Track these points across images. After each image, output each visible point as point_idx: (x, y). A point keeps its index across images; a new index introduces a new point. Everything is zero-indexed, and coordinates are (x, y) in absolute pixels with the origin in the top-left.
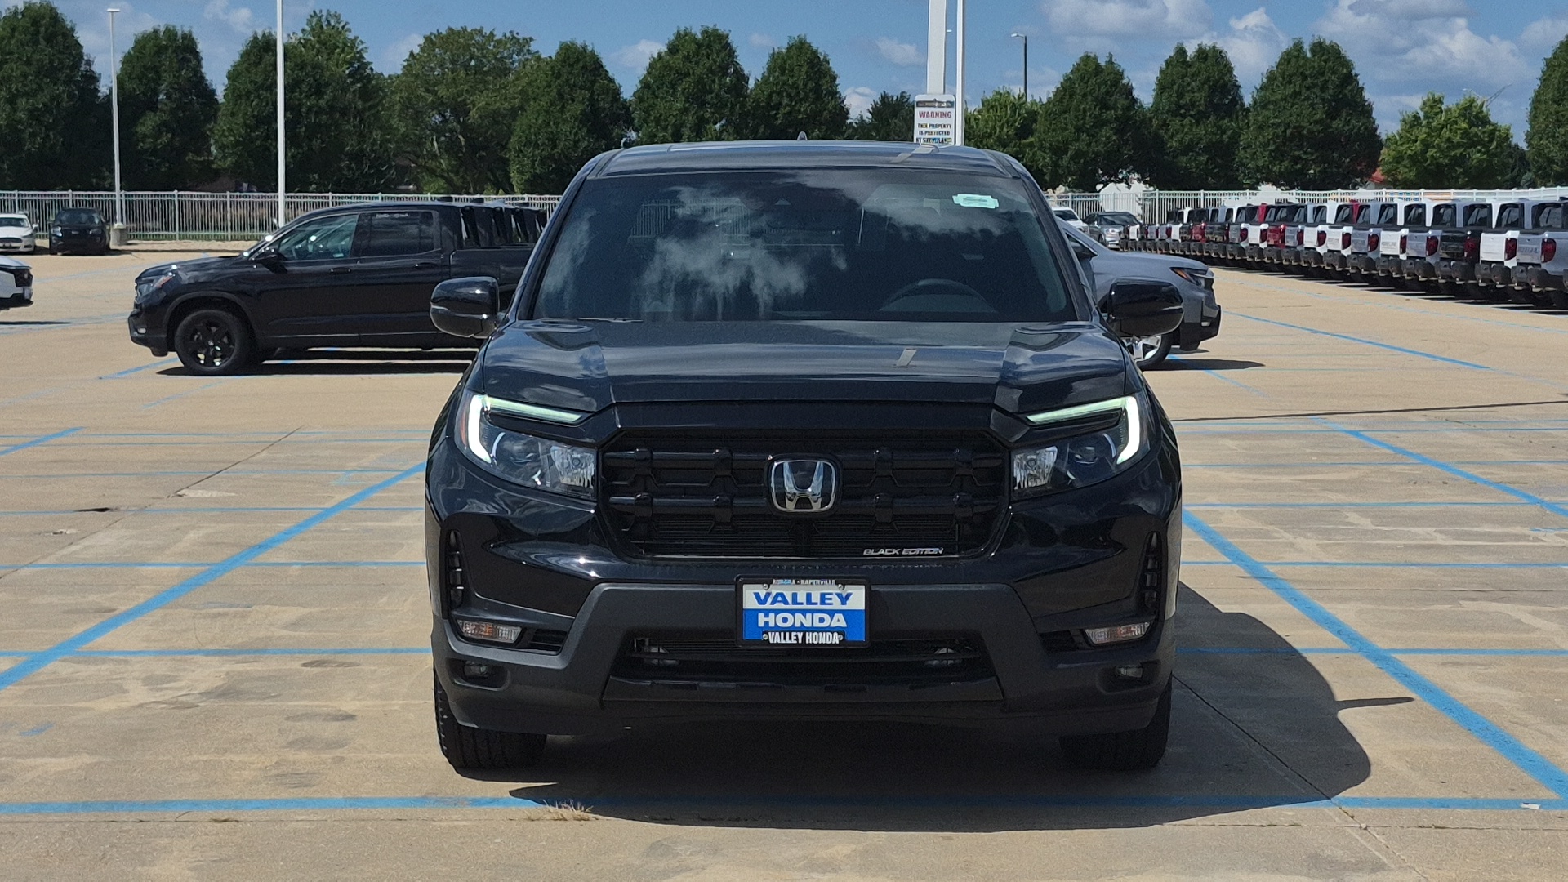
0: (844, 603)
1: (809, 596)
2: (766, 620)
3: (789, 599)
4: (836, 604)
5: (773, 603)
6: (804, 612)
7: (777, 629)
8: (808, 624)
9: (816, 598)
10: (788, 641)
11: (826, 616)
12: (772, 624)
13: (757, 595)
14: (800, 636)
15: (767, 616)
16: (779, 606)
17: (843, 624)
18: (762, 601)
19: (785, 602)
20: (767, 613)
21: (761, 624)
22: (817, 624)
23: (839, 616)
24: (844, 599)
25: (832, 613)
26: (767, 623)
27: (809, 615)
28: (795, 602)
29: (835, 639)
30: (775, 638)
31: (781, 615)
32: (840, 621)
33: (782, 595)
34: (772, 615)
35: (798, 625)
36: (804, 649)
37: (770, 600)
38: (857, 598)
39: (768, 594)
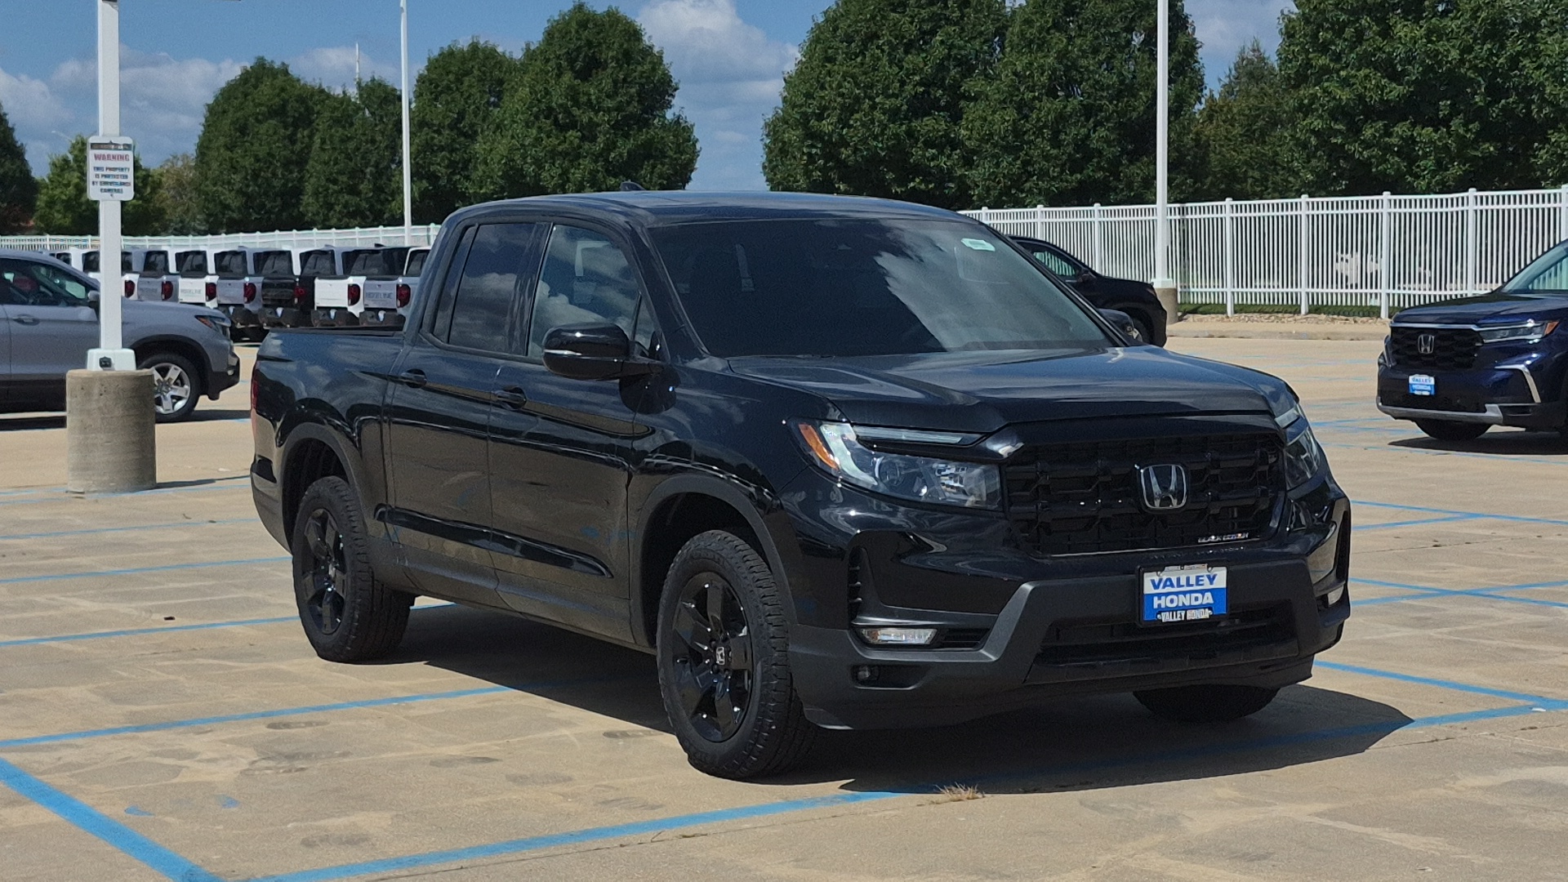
0: (1211, 583)
1: (1188, 579)
2: (1159, 602)
3: (1175, 583)
4: (1207, 586)
5: (1164, 587)
6: (1184, 593)
7: (1168, 609)
8: (1187, 603)
9: (1193, 581)
10: (1175, 619)
11: (1199, 595)
12: (1163, 606)
13: (1153, 582)
14: (1183, 613)
15: (1159, 599)
16: (1168, 589)
17: (1211, 601)
18: (1156, 587)
19: (1172, 585)
20: (1159, 595)
21: (1155, 606)
22: (1194, 603)
23: (1208, 594)
24: (1212, 579)
25: (1203, 592)
26: (1159, 605)
27: (1188, 596)
28: (1179, 585)
29: (1205, 614)
30: (1166, 617)
31: (1170, 597)
32: (1208, 599)
33: (1169, 580)
34: (1163, 598)
35: (1181, 605)
36: (1186, 625)
37: (1162, 585)
38: (1221, 577)
39: (1160, 580)
